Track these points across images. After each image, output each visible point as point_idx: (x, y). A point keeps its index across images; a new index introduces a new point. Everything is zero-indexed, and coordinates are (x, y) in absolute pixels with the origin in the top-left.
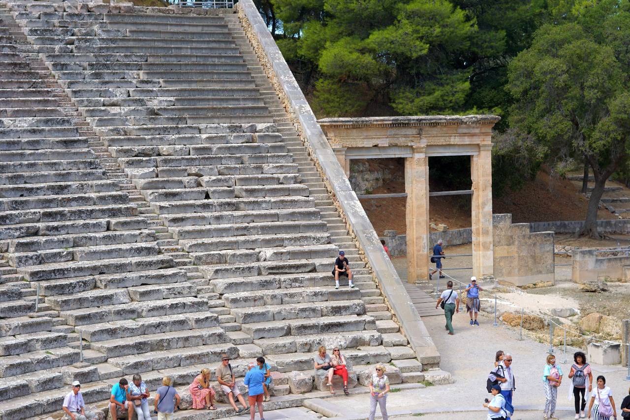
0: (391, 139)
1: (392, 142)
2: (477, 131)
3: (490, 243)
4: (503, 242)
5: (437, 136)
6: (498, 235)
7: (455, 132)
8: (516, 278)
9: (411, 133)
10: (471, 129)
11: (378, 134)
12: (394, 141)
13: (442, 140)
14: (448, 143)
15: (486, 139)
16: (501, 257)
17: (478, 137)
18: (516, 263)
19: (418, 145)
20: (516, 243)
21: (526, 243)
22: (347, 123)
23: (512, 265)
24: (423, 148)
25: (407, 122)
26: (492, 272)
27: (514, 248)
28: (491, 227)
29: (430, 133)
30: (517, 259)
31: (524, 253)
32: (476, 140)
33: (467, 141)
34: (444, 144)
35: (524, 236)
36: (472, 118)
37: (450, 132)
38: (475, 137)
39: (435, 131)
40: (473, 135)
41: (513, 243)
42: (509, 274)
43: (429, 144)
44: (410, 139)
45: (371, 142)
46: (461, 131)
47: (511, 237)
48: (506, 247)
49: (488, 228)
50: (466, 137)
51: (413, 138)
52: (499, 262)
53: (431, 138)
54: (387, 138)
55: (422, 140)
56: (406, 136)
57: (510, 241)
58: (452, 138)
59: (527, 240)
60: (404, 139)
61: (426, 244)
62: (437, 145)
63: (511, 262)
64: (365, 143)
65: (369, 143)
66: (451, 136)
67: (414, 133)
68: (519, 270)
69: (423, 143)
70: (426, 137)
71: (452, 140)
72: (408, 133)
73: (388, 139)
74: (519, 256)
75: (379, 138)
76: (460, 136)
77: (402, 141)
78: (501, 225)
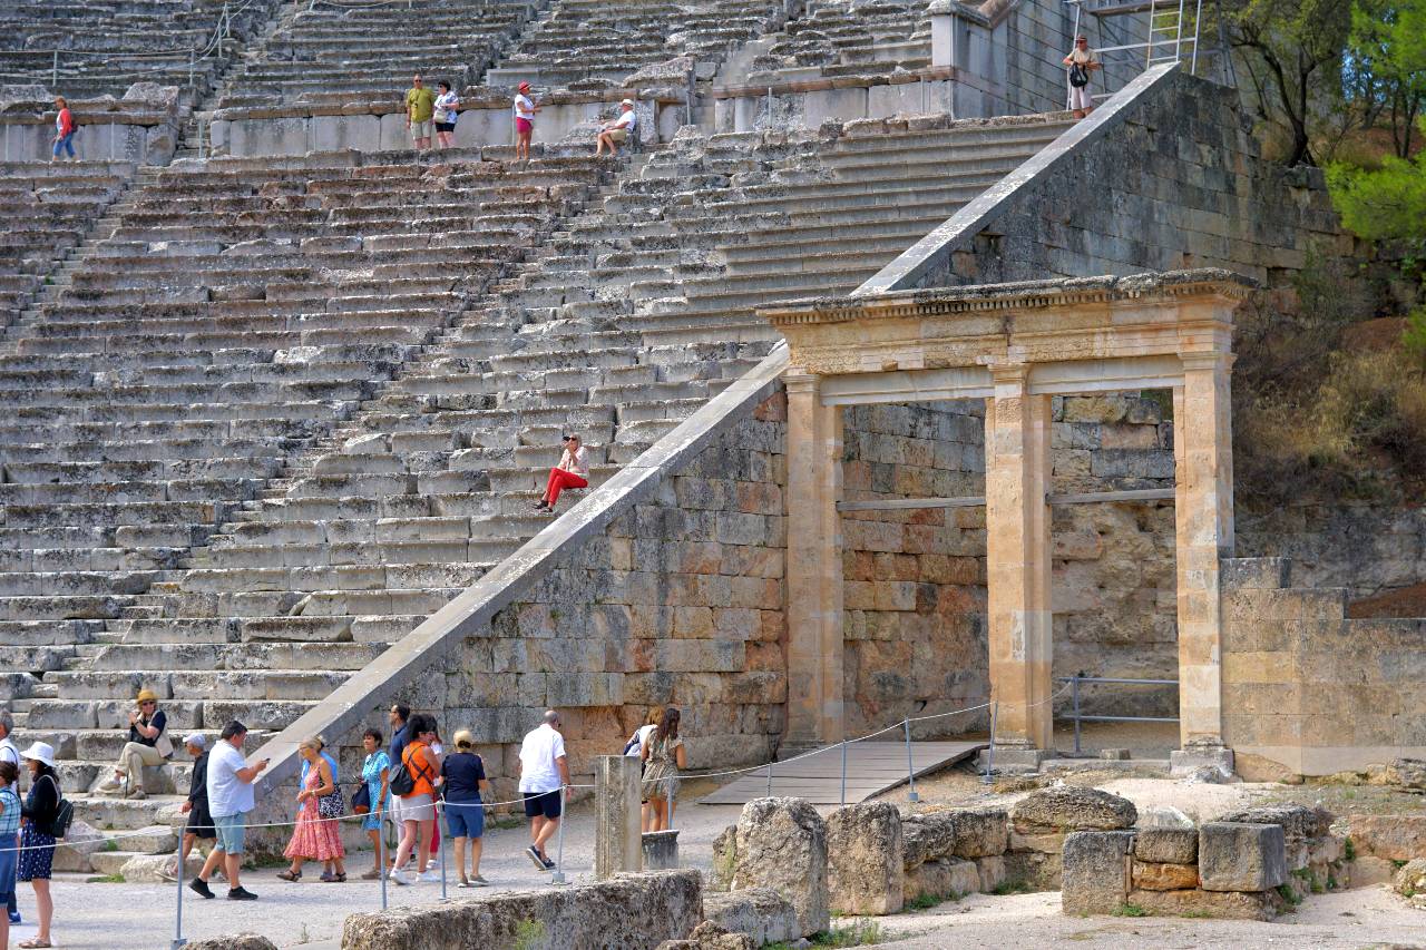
0: (928, 347)
1: (932, 356)
2: (1170, 316)
3: (1211, 640)
4: (1252, 640)
5: (1053, 336)
6: (1239, 618)
7: (1105, 322)
8: (1296, 750)
9: (981, 330)
10: (1153, 312)
11: (896, 336)
12: (939, 354)
13: (1070, 347)
14: (1086, 354)
15: (1197, 340)
16: (1248, 685)
17: (1172, 333)
18: (1293, 705)
19: (1002, 361)
20: (1296, 644)
21: (1330, 647)
22: (800, 310)
23: (1283, 710)
24: (1015, 368)
25: (952, 298)
26: (1217, 725)
27: (1288, 661)
28: (1212, 595)
29: (1036, 327)
30: (1297, 692)
31: (1324, 677)
32: (1169, 343)
33: (1141, 345)
34: (1076, 355)
35: (1324, 625)
36: (1144, 279)
37: (1089, 322)
38: (1163, 334)
39: (1047, 321)
40: (1158, 329)
41: (1285, 644)
42: (1274, 736)
43: (1032, 358)
44: (982, 345)
45: (877, 359)
46: (1120, 318)
47: (1280, 626)
48: (1263, 655)
49: (1204, 595)
50: (1139, 336)
51: (988, 344)
52: (1242, 700)
53: (1038, 342)
54: (918, 344)
55: (1012, 348)
56: (969, 339)
57: (1275, 640)
58: (1097, 338)
59: (1335, 639)
60: (963, 346)
61: (1023, 636)
62: (1057, 361)
63: (1280, 701)
64: (863, 361)
65: (871, 362)
66: (1093, 334)
67: (992, 329)
68: (1306, 726)
69: (1018, 354)
70: (1021, 338)
71: (1097, 345)
72: (973, 330)
73: (921, 349)
74: (1305, 686)
75: (900, 346)
76: (1119, 332)
77: (957, 352)
78: (1249, 588)
